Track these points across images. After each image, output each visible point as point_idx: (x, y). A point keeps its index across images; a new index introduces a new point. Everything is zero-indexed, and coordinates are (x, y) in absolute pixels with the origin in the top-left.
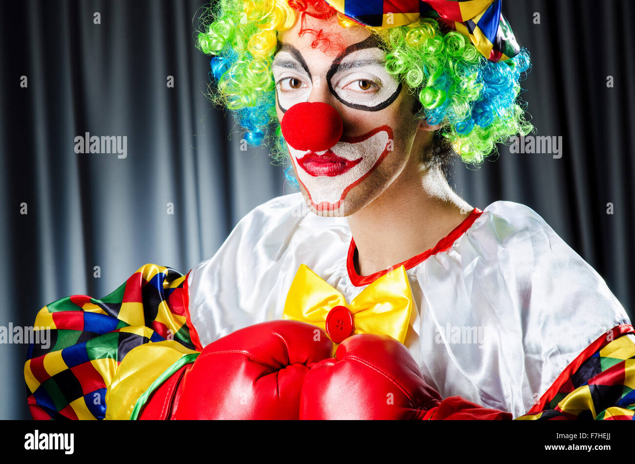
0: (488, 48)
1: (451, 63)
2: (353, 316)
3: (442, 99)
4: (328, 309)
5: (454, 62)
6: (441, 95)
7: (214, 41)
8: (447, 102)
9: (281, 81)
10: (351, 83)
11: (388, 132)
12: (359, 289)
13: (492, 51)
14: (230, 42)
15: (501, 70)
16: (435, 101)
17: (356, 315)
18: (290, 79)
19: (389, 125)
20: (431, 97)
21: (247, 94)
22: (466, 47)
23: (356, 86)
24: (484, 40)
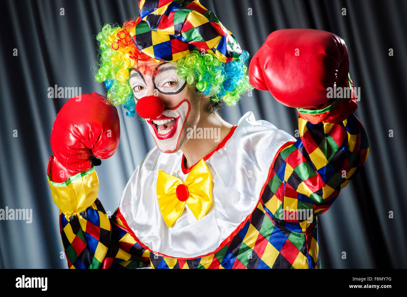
0: (224, 58)
1: (208, 68)
2: (187, 187)
3: (207, 85)
4: (176, 187)
5: (210, 68)
6: (206, 84)
7: (102, 77)
8: (210, 86)
9: (134, 88)
10: (164, 84)
11: (187, 102)
12: (187, 175)
13: (227, 58)
14: (109, 76)
15: (233, 65)
16: (204, 87)
17: (189, 187)
18: (138, 87)
19: (186, 98)
20: (201, 86)
21: (121, 97)
22: (214, 61)
23: (167, 85)
24: (221, 55)
